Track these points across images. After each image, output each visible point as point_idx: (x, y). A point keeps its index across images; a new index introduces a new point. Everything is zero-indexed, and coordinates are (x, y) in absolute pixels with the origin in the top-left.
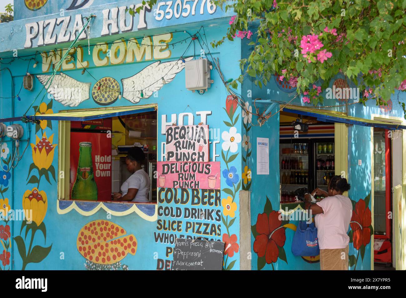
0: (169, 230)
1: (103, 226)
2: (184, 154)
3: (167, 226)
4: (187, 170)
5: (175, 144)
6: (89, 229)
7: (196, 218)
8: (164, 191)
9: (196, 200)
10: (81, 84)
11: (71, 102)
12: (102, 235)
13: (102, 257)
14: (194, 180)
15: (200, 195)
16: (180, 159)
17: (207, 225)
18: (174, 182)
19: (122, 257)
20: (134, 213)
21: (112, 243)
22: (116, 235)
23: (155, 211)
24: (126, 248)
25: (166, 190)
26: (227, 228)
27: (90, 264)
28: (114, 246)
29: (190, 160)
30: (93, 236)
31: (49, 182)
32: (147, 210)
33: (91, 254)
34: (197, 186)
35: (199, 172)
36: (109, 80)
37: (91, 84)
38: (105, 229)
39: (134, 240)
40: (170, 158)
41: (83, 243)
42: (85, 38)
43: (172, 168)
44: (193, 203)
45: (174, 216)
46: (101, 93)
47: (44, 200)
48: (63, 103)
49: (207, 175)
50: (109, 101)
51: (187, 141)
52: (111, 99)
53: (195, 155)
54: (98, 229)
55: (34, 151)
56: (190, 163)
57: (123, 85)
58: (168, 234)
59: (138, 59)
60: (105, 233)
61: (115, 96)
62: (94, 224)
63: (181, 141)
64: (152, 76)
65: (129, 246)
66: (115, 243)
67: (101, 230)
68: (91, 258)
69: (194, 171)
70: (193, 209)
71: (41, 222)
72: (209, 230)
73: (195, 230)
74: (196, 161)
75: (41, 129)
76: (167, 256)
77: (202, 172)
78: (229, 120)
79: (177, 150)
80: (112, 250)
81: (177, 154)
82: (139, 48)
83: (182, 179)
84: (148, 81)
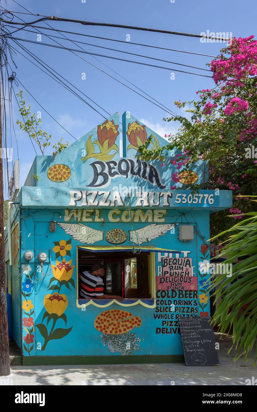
0: (164, 312)
1: (116, 313)
2: (176, 273)
3: (162, 310)
4: (177, 281)
5: (170, 267)
6: (104, 315)
7: (181, 305)
8: (160, 291)
9: (181, 296)
10: (96, 231)
11: (87, 241)
12: (115, 318)
13: (115, 330)
14: (181, 285)
15: (184, 293)
16: (173, 275)
17: (189, 308)
18: (168, 287)
19: (130, 329)
20: (139, 304)
21: (123, 322)
22: (126, 317)
23: (154, 303)
24: (133, 324)
25: (161, 291)
26: (203, 309)
27: (105, 335)
28: (124, 324)
29: (180, 275)
30: (108, 319)
31: (69, 288)
32: (149, 302)
33: (106, 329)
34: (183, 289)
35: (184, 281)
36: (119, 231)
37: (104, 232)
38: (117, 314)
39: (140, 319)
40: (166, 275)
41: (99, 323)
42: (123, 206)
43: (166, 280)
44: (179, 297)
45: (167, 305)
46: (113, 237)
47: (64, 299)
48: (81, 241)
49: (189, 283)
50: (119, 242)
51: (178, 266)
52: (120, 241)
53: (184, 273)
54: (112, 315)
55: (55, 270)
56: (179, 277)
57: (130, 234)
58: (163, 315)
59: (143, 220)
60: (117, 317)
61: (124, 240)
62: (109, 312)
63: (174, 266)
64: (151, 231)
65: (136, 322)
66: (125, 321)
67: (114, 315)
68: (106, 332)
69: (181, 281)
70: (179, 301)
71: (62, 313)
72: (189, 310)
73: (181, 311)
74: (184, 276)
75: (60, 256)
76: (163, 325)
77: (186, 282)
78: (203, 256)
79: (171, 270)
80: (123, 326)
81: (171, 273)
82: (144, 215)
83: (174, 285)
84: (148, 233)
